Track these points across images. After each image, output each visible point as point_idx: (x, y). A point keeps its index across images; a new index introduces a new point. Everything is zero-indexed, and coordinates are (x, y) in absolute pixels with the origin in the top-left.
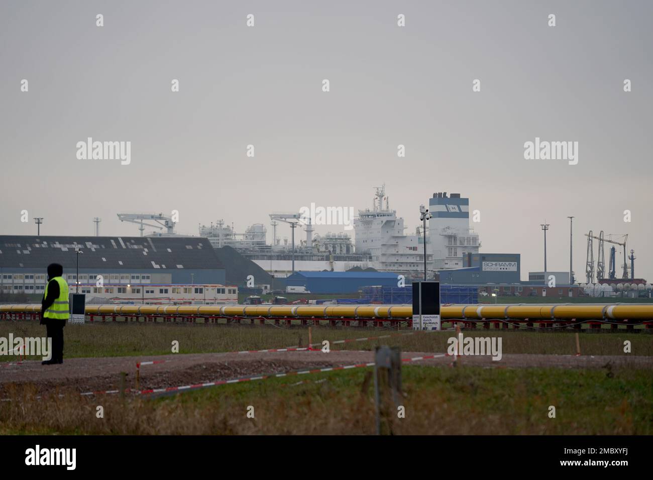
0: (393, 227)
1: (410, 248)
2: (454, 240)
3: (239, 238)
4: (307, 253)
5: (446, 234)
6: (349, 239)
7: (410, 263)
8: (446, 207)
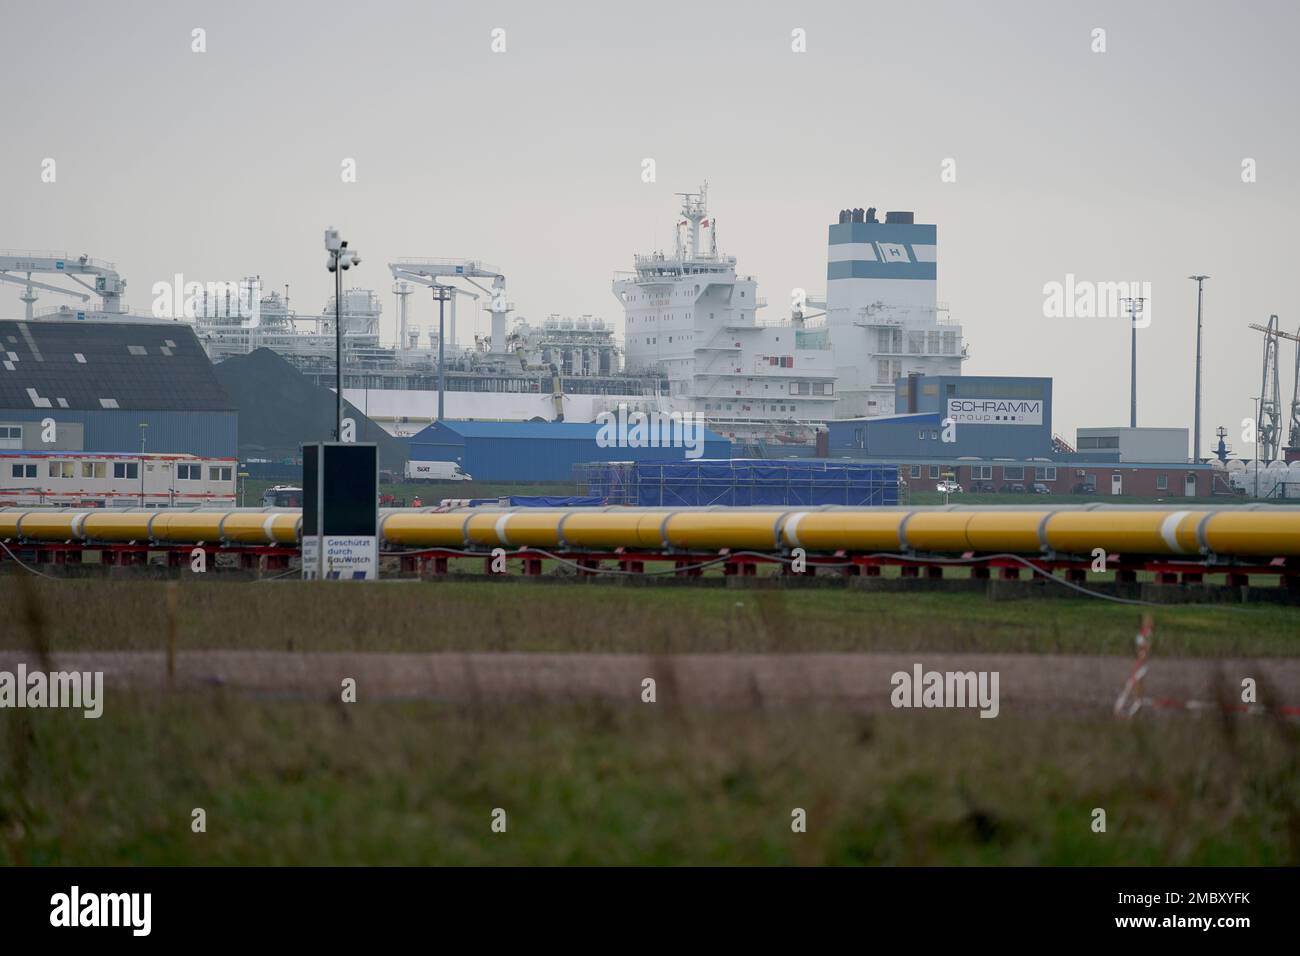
0: (728, 302)
1: (774, 361)
2: (895, 339)
3: (305, 328)
4: (491, 370)
5: (871, 321)
6: (607, 334)
7: (771, 401)
8: (875, 248)
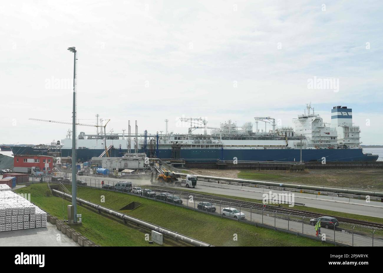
0: (318, 122)
1: (326, 133)
2: (348, 129)
3: (239, 129)
4: (274, 136)
5: (343, 126)
6: (292, 129)
8: (341, 113)
